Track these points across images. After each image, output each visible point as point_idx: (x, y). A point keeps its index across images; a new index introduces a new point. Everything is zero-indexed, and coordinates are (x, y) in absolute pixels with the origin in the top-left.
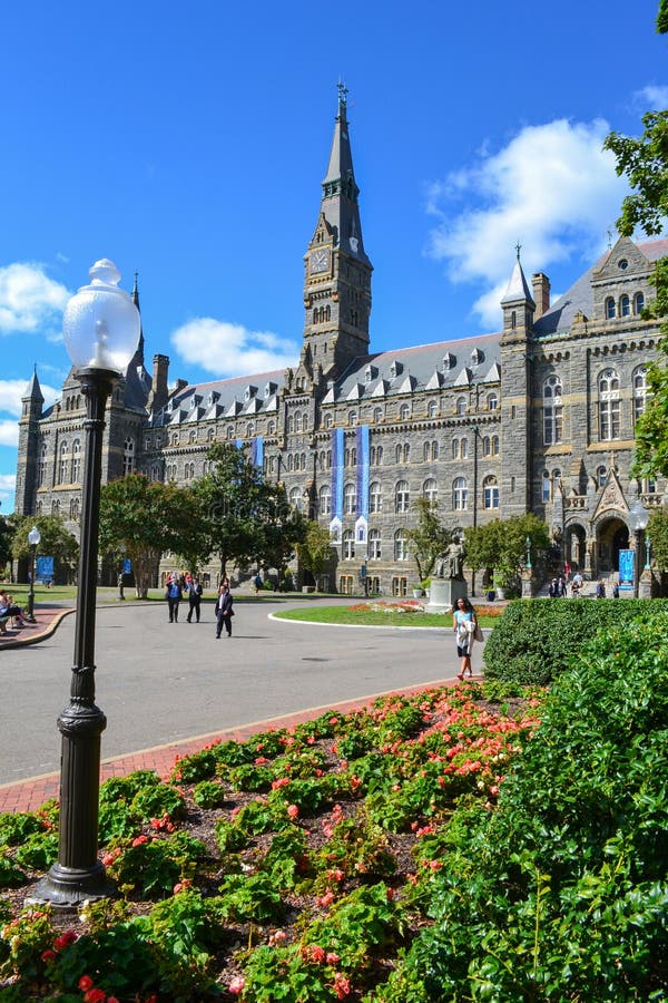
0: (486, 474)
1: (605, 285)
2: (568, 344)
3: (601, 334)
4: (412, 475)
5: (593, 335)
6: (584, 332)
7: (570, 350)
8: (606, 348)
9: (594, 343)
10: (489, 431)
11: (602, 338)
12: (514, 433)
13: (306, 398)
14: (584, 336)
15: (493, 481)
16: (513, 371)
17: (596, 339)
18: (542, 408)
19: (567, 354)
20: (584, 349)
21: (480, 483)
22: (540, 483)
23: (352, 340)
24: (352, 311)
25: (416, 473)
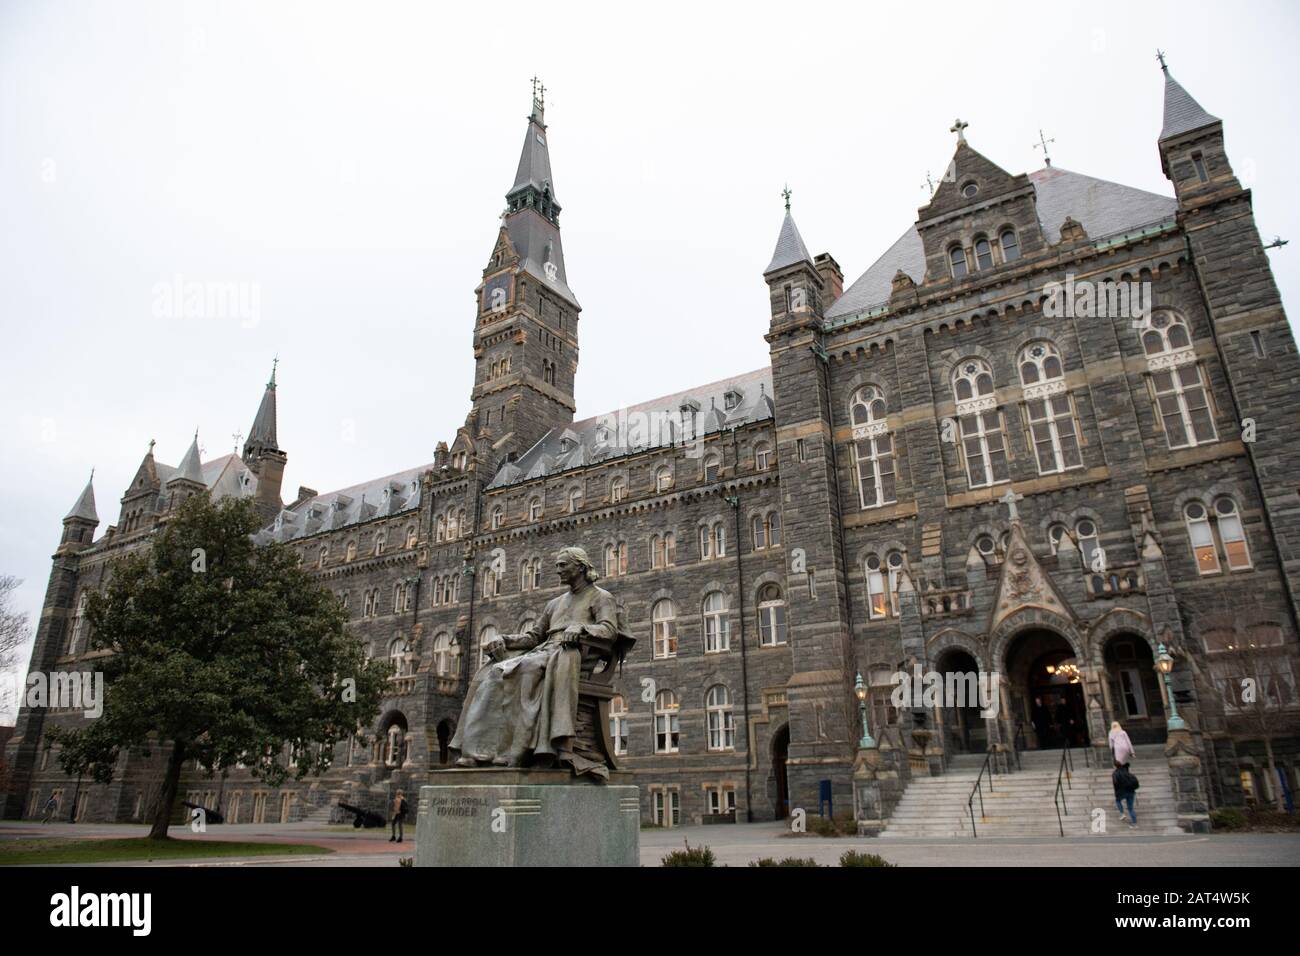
0: (759, 581)
1: (940, 223)
2: (888, 326)
3: (946, 300)
4: (630, 595)
5: (932, 303)
6: (914, 301)
7: (895, 337)
8: (959, 322)
9: (933, 318)
10: (761, 505)
11: (948, 308)
12: (804, 488)
13: (463, 483)
14: (915, 308)
15: (773, 592)
16: (792, 381)
17: (936, 310)
18: (852, 443)
19: (889, 342)
20: (919, 329)
21: (752, 596)
22: (863, 580)
23: (546, 402)
24: (545, 361)
25: (637, 592)
